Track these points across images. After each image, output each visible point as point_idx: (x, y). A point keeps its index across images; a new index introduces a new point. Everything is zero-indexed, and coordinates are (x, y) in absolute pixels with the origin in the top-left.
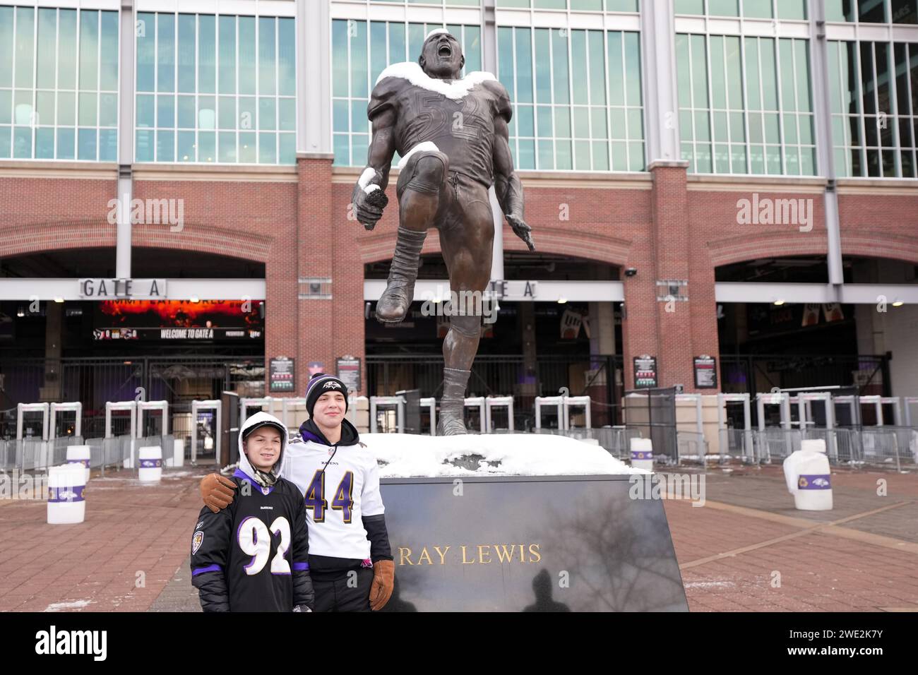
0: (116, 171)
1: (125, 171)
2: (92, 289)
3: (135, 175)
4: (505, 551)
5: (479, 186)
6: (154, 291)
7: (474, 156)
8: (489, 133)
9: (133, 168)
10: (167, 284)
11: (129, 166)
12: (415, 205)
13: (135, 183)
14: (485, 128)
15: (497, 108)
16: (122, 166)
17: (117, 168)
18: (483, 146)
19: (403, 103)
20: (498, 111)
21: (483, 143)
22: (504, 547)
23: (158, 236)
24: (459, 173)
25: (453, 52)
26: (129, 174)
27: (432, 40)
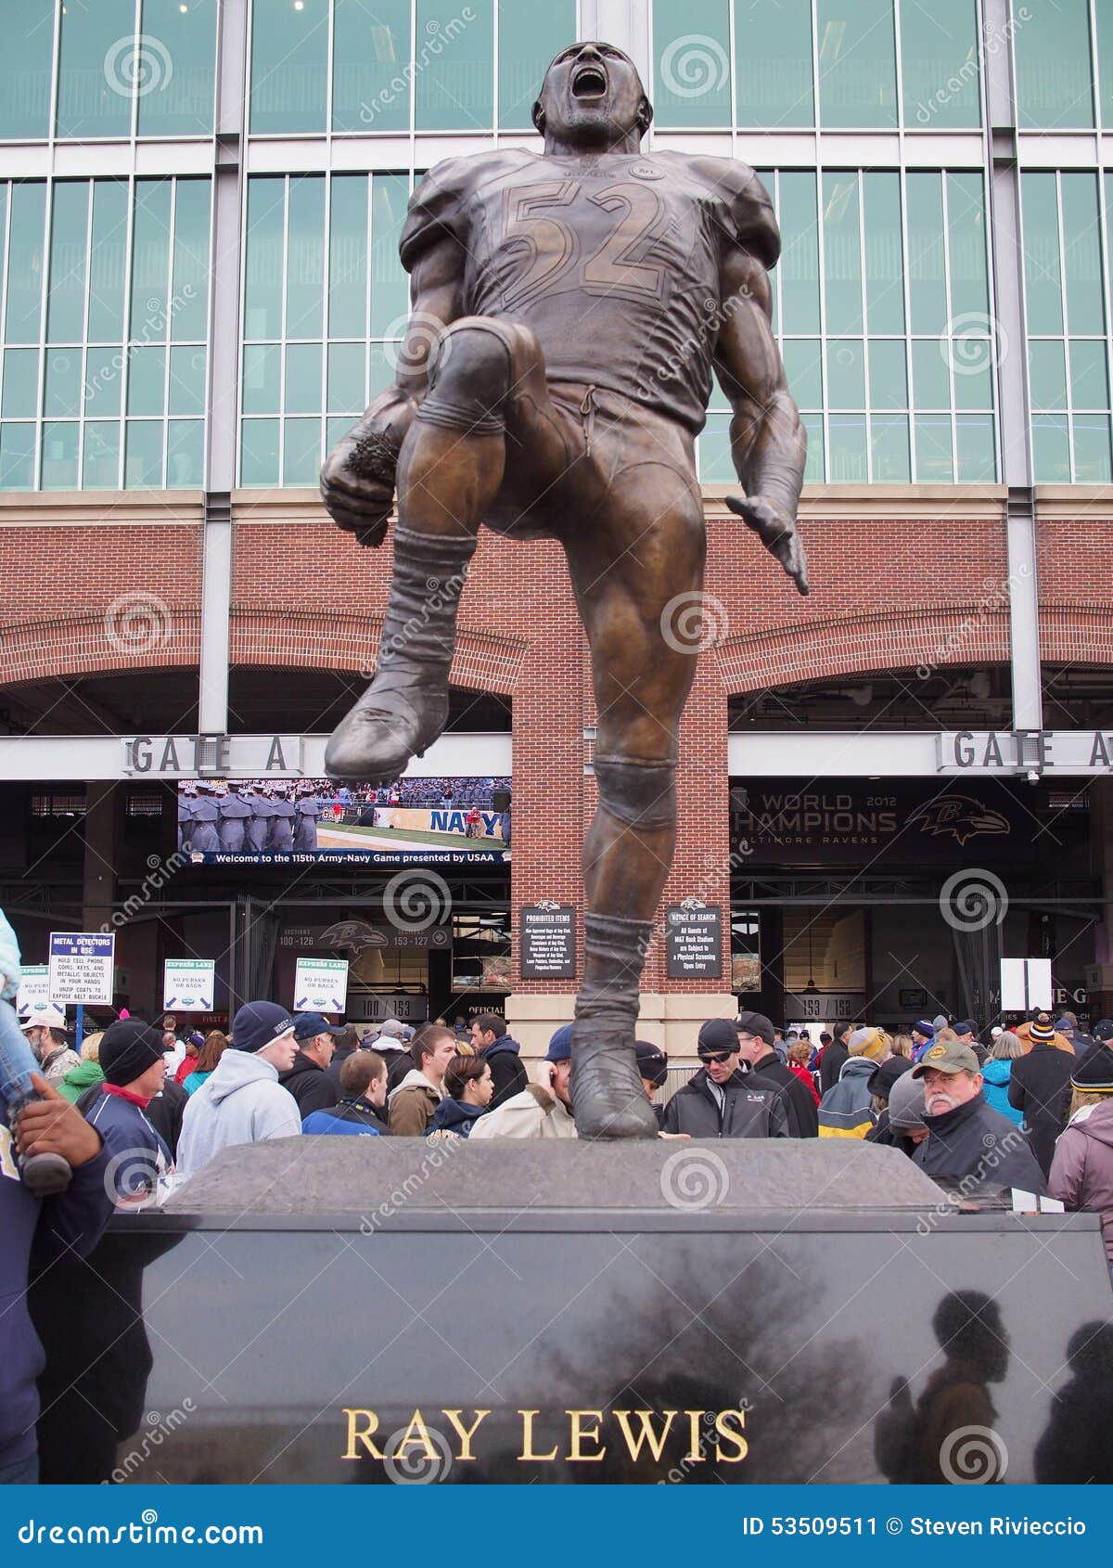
0: (199, 506)
1: (217, 507)
2: (149, 756)
3: (238, 513)
4: (647, 1429)
5: (660, 421)
6: (276, 760)
7: (646, 342)
8: (691, 285)
9: (233, 500)
10: (302, 746)
11: (227, 495)
12: (429, 464)
13: (239, 531)
14: (679, 269)
15: (728, 224)
16: (211, 496)
17: (200, 500)
18: (671, 317)
19: (473, 219)
20: (734, 233)
21: (674, 310)
22: (644, 1416)
23: (284, 642)
24: (598, 386)
25: (613, 86)
26: (227, 511)
27: (561, 61)
